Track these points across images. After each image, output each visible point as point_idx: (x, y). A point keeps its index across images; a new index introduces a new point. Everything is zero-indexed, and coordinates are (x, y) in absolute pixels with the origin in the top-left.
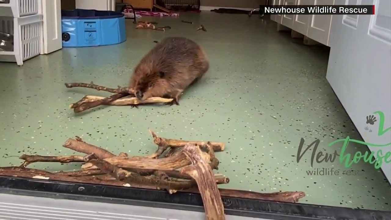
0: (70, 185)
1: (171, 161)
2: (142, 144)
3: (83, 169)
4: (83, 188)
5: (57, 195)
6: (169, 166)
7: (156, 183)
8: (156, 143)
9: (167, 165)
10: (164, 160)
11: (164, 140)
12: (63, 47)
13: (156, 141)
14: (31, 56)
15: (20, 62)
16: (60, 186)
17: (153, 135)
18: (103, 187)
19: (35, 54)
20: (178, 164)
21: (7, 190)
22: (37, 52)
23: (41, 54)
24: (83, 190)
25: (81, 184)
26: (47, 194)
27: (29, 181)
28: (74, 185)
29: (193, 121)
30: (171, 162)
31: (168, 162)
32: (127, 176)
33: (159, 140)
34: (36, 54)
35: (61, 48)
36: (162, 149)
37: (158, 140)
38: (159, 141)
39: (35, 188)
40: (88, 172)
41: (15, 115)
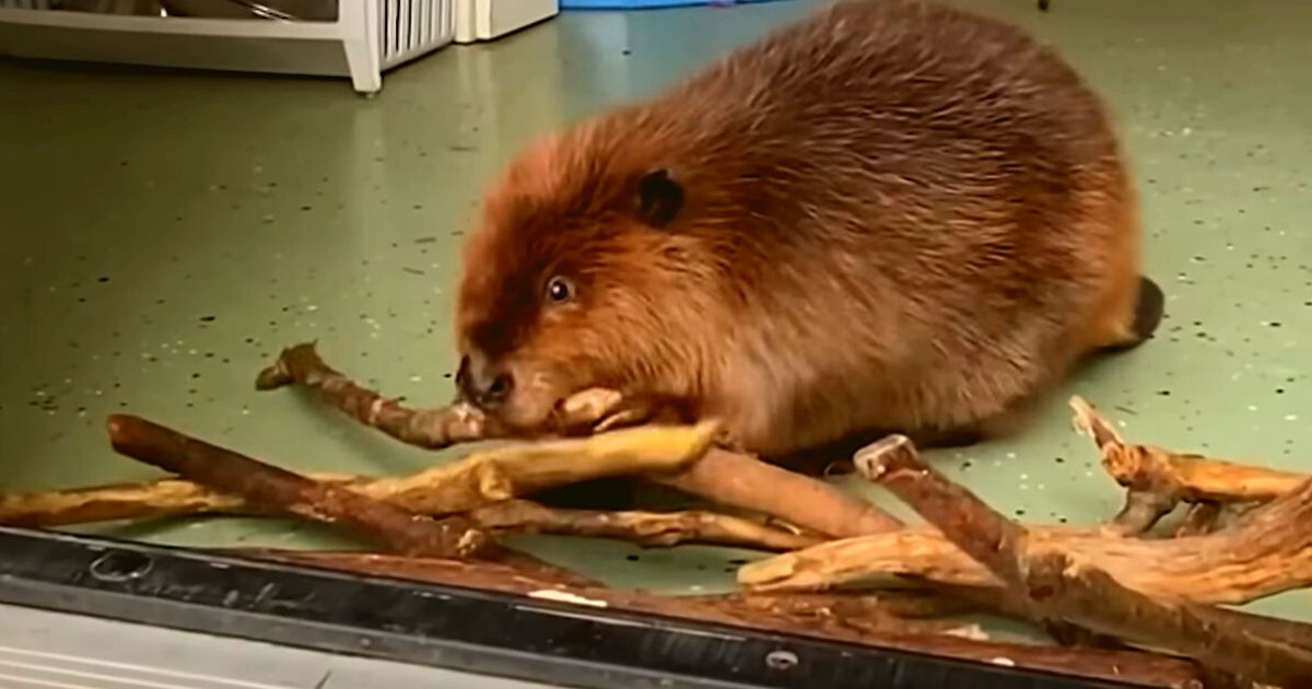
0: (721, 640)
1: (1237, 552)
2: (1024, 482)
3: (747, 585)
4: (792, 658)
5: (664, 682)
6: (1226, 582)
7: (1206, 633)
8: (1119, 471)
9: (1210, 574)
10: (1192, 549)
11: (1163, 459)
12: (561, 8)
13: (1115, 464)
14: (415, 50)
15: (366, 77)
16: (675, 643)
17: (1095, 430)
18: (891, 661)
19: (435, 42)
20: (1277, 572)
21: (416, 645)
22: (433, 38)
23: (460, 39)
24: (793, 667)
25: (776, 638)
26: (614, 674)
27: (519, 608)
28: (741, 639)
29: (1291, 380)
30: (1232, 556)
31: (1217, 558)
32: (1072, 572)
33: (1137, 455)
34: (436, 39)
35: (555, 11)
36: (1150, 506)
37: (1131, 455)
38: (1136, 463)
39: (556, 644)
40: (775, 604)
41: (370, 321)
